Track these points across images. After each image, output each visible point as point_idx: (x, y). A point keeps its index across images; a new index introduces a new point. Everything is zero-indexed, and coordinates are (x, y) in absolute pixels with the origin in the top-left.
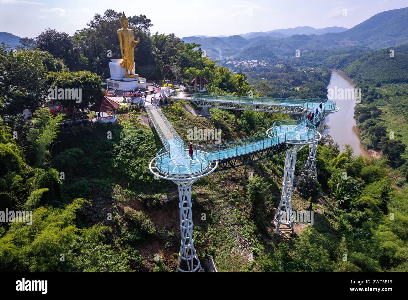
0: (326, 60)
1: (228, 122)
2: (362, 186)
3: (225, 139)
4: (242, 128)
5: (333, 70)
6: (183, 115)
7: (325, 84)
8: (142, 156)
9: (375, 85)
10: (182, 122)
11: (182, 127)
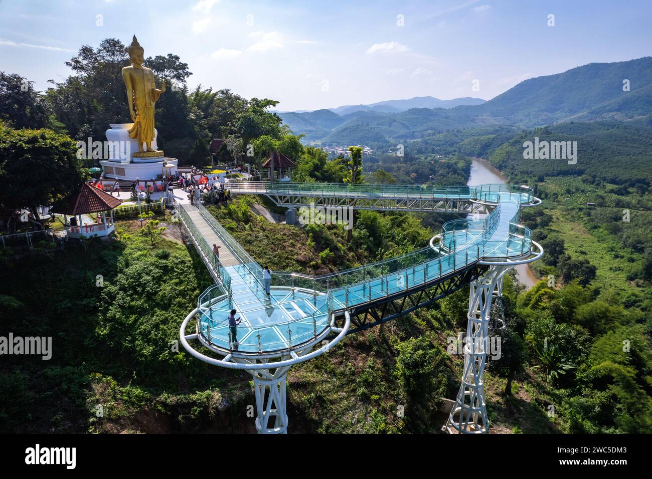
0: (461, 144)
1: (335, 234)
2: (586, 341)
3: (335, 265)
4: (361, 244)
5: (473, 159)
6: (251, 221)
7: (464, 179)
8: (166, 307)
9: (536, 178)
10: (250, 234)
11: (251, 243)
